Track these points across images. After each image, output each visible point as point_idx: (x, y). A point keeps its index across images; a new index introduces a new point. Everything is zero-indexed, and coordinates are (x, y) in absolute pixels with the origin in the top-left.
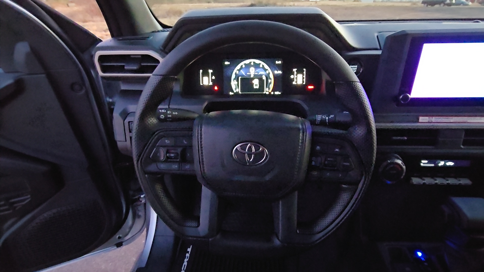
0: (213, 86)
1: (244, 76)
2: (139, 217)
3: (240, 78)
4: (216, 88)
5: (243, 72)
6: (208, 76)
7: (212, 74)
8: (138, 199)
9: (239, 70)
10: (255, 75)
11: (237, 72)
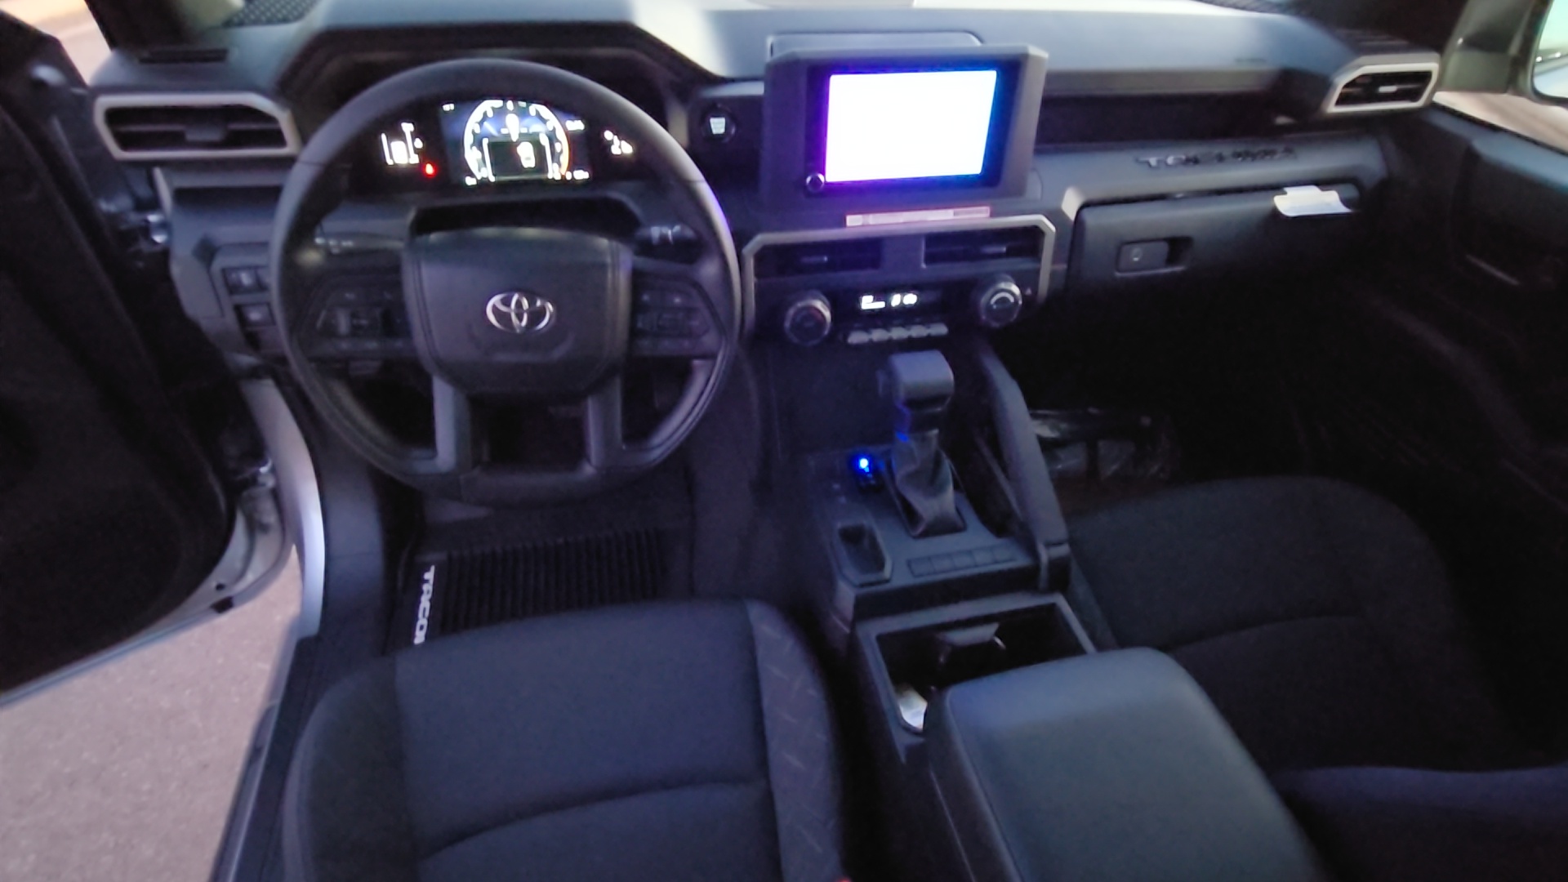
0: (422, 165)
1: (493, 136)
2: (265, 528)
3: (485, 142)
4: (429, 169)
5: (490, 127)
6: (405, 140)
7: (414, 135)
8: (254, 481)
9: (481, 123)
10: (521, 135)
11: (478, 131)
